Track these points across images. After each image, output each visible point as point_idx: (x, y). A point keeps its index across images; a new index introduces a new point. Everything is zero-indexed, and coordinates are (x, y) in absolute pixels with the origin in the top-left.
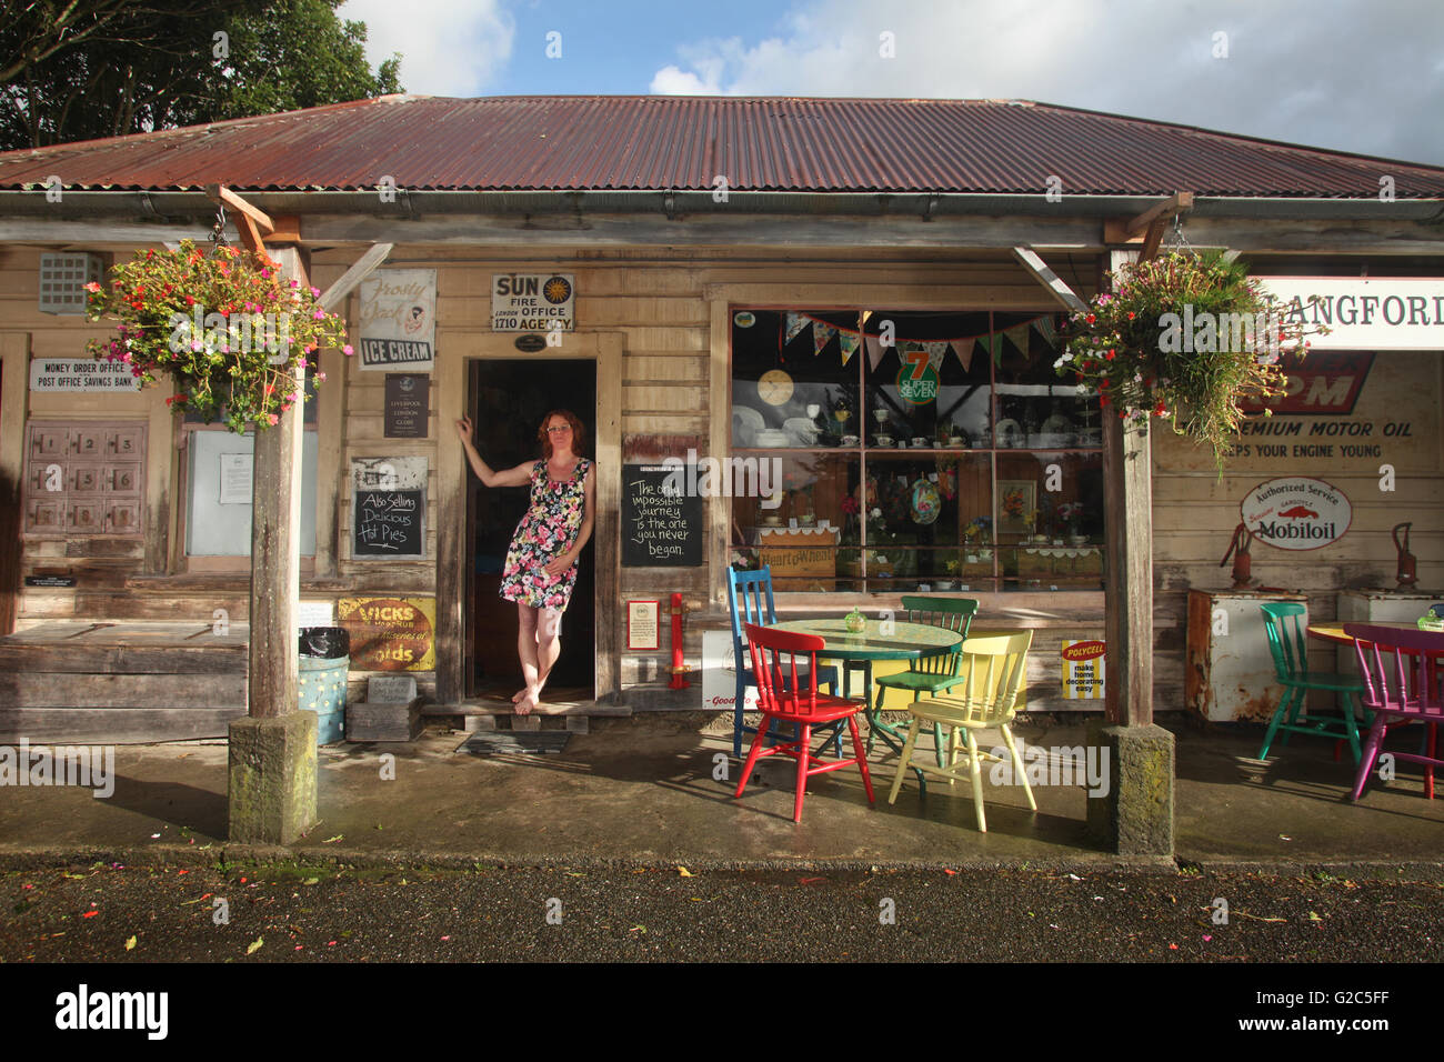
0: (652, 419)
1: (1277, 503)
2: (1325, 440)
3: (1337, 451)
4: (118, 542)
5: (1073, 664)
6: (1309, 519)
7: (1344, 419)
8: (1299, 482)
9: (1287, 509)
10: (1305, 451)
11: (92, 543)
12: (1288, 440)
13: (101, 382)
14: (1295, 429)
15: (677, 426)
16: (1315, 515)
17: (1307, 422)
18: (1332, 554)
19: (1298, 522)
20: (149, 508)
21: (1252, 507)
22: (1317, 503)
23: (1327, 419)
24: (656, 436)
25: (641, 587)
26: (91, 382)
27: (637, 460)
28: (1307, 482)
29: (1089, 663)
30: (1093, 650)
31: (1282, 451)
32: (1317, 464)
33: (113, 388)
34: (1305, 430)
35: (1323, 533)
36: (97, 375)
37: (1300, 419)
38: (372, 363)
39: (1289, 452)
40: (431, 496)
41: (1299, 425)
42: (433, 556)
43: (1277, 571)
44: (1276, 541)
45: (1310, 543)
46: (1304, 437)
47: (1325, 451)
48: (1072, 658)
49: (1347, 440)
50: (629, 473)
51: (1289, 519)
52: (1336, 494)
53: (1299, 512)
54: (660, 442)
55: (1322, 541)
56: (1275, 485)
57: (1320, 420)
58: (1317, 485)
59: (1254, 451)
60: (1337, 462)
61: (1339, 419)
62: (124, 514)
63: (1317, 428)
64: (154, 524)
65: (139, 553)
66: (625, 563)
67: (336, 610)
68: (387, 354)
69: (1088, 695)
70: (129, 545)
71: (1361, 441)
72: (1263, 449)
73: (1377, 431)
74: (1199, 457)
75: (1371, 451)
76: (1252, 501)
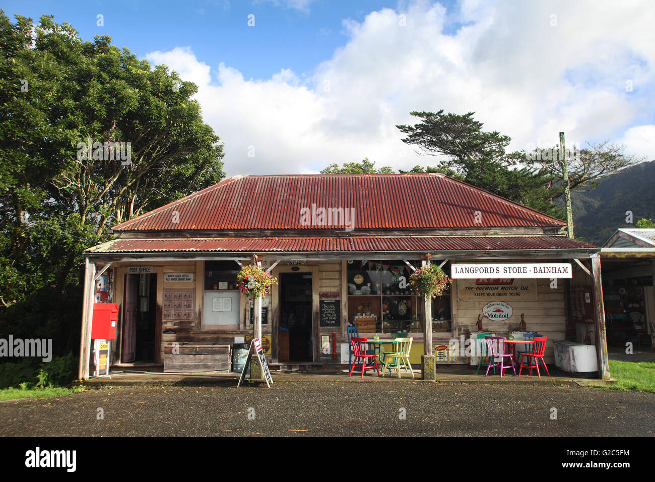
0: (327, 288)
1: (492, 308)
2: (505, 291)
3: (508, 294)
4: (187, 321)
5: (438, 351)
6: (501, 313)
7: (510, 286)
8: (498, 303)
9: (495, 310)
10: (500, 294)
11: (180, 322)
12: (495, 292)
13: (182, 279)
14: (497, 288)
15: (334, 290)
16: (503, 312)
17: (500, 287)
18: (508, 322)
19: (498, 313)
20: (196, 313)
21: (485, 309)
22: (503, 308)
23: (506, 286)
24: (328, 293)
25: (325, 333)
26: (180, 280)
27: (323, 299)
28: (500, 303)
29: (442, 351)
30: (443, 348)
31: (493, 294)
32: (503, 298)
33: (186, 281)
34: (499, 289)
35: (505, 316)
36: (181, 277)
37: (498, 286)
39: (495, 295)
40: (270, 309)
41: (498, 288)
42: (271, 325)
43: (493, 327)
44: (492, 319)
45: (502, 319)
46: (499, 290)
47: (505, 294)
48: (438, 350)
49: (511, 291)
50: (321, 302)
51: (496, 313)
52: (508, 306)
53: (498, 311)
54: (329, 294)
55: (505, 318)
56: (492, 303)
57: (503, 286)
58: (503, 303)
59: (486, 294)
60: (508, 297)
61: (508, 286)
62: (189, 314)
63: (503, 288)
64: (198, 317)
65: (193, 325)
66: (320, 326)
67: (245, 339)
69: (442, 360)
70: (190, 323)
71: (515, 291)
72: (488, 294)
73: (519, 289)
74: (471, 296)
75: (518, 294)
76: (485, 308)
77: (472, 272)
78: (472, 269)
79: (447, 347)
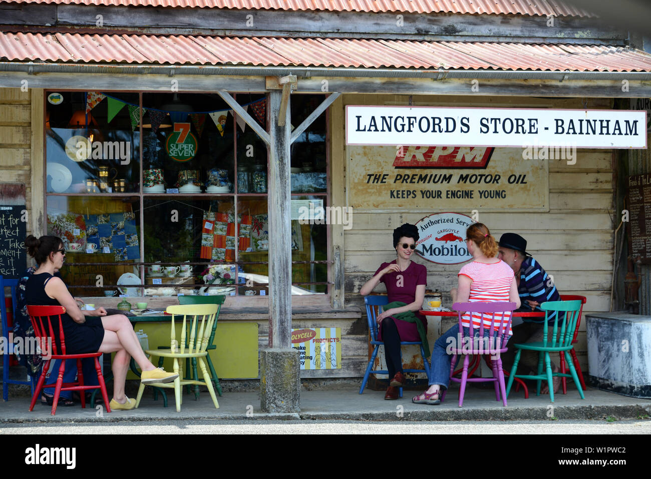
1: (435, 231)
2: (468, 186)
3: (476, 194)
5: (292, 345)
6: (456, 243)
7: (481, 171)
8: (450, 216)
9: (442, 235)
10: (454, 194)
12: (443, 187)
14: (448, 179)
16: (462, 239)
17: (456, 174)
19: (449, 244)
22: (462, 231)
23: (470, 172)
28: (456, 216)
29: (302, 344)
30: (306, 335)
31: (439, 194)
32: (462, 204)
34: (454, 179)
37: (451, 171)
39: (444, 195)
41: (451, 176)
44: (434, 258)
46: (454, 185)
47: (468, 194)
49: (483, 186)
51: (443, 242)
53: (450, 237)
55: (467, 257)
56: (433, 218)
57: (465, 172)
58: (463, 218)
59: (419, 194)
60: (476, 202)
61: (477, 172)
63: (463, 178)
69: (302, 367)
71: (493, 187)
72: (426, 194)
73: (504, 180)
74: (380, 199)
75: (499, 194)
77: (400, 128)
78: (400, 121)
79: (314, 334)
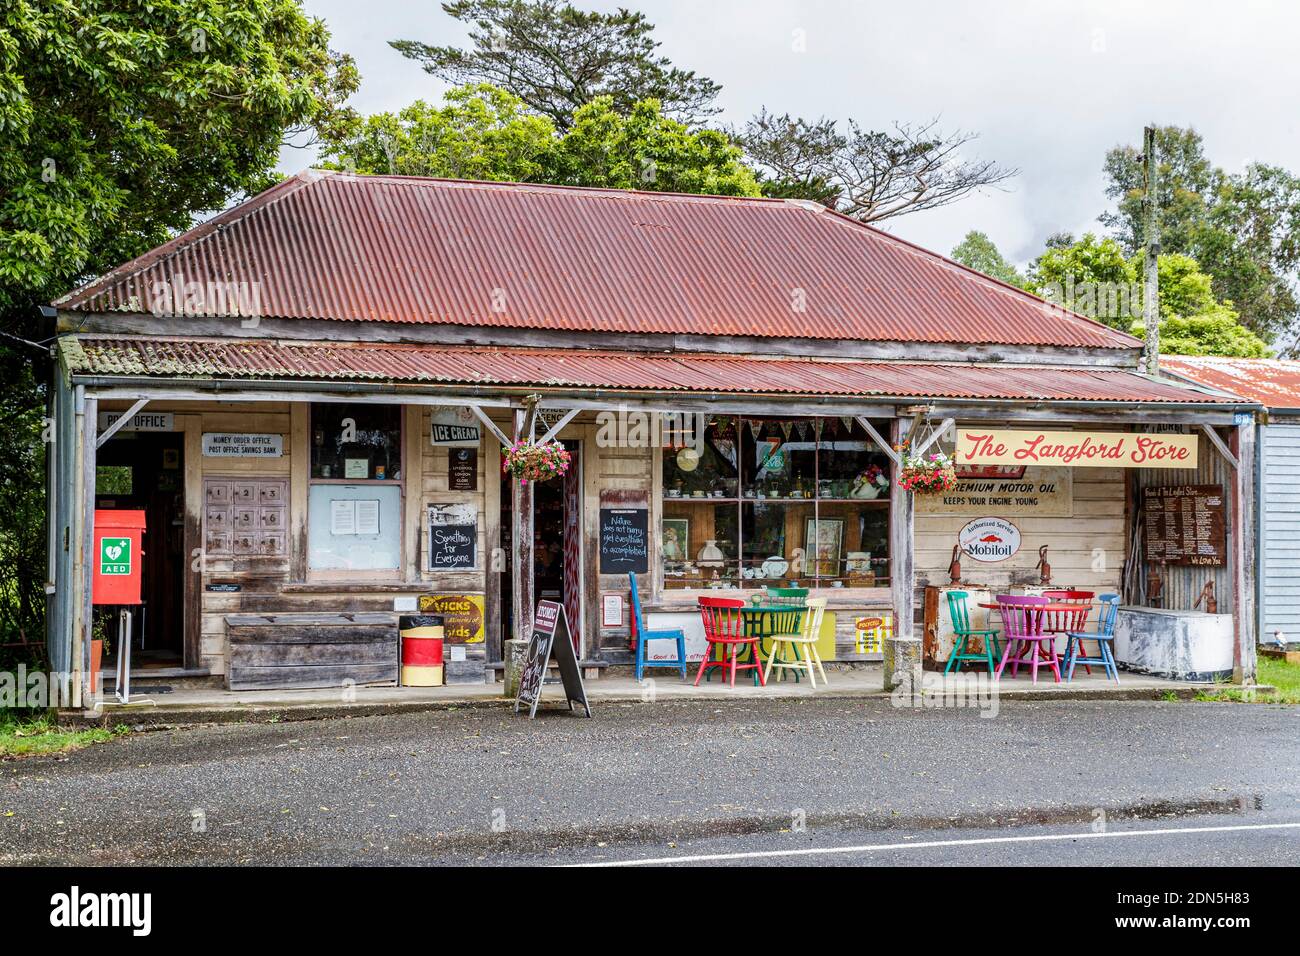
0: (618, 480)
1: (980, 533)
2: (1007, 495)
3: (1013, 501)
4: (269, 560)
5: (864, 631)
6: (997, 543)
7: (1018, 481)
8: (992, 520)
9: (985, 537)
10: (995, 501)
11: (251, 561)
12: (987, 495)
13: (253, 450)
14: (990, 487)
15: (633, 485)
16: (1000, 540)
17: (998, 483)
18: (1010, 564)
19: (991, 545)
20: (292, 537)
21: (965, 536)
22: (1001, 533)
23: (1008, 482)
24: (620, 491)
25: (611, 587)
26: (246, 450)
27: (610, 505)
28: (996, 520)
29: (871, 631)
30: (874, 623)
31: (983, 501)
32: (1002, 509)
33: (263, 454)
34: (996, 488)
35: (1005, 551)
36: (250, 445)
37: (993, 481)
38: (439, 440)
39: (987, 502)
40: (480, 528)
41: (993, 485)
42: (483, 568)
43: (980, 575)
44: (978, 557)
45: (997, 557)
46: (995, 493)
47: (1007, 501)
48: (861, 628)
49: (1019, 494)
50: (605, 515)
51: (985, 543)
52: (1012, 528)
53: (992, 538)
54: (623, 495)
55: (1005, 556)
56: (978, 522)
57: (1005, 482)
58: (1002, 522)
59: (967, 501)
60: (1014, 509)
61: (1015, 482)
62: (272, 541)
63: (1003, 487)
64: (297, 548)
65: (286, 568)
66: (602, 572)
67: (419, 603)
68: (450, 435)
69: (870, 651)
70: (278, 563)
71: (1027, 495)
72: (972, 500)
73: (1036, 489)
74: (936, 505)
75: (1032, 501)
76: (965, 532)
79: (881, 622)
